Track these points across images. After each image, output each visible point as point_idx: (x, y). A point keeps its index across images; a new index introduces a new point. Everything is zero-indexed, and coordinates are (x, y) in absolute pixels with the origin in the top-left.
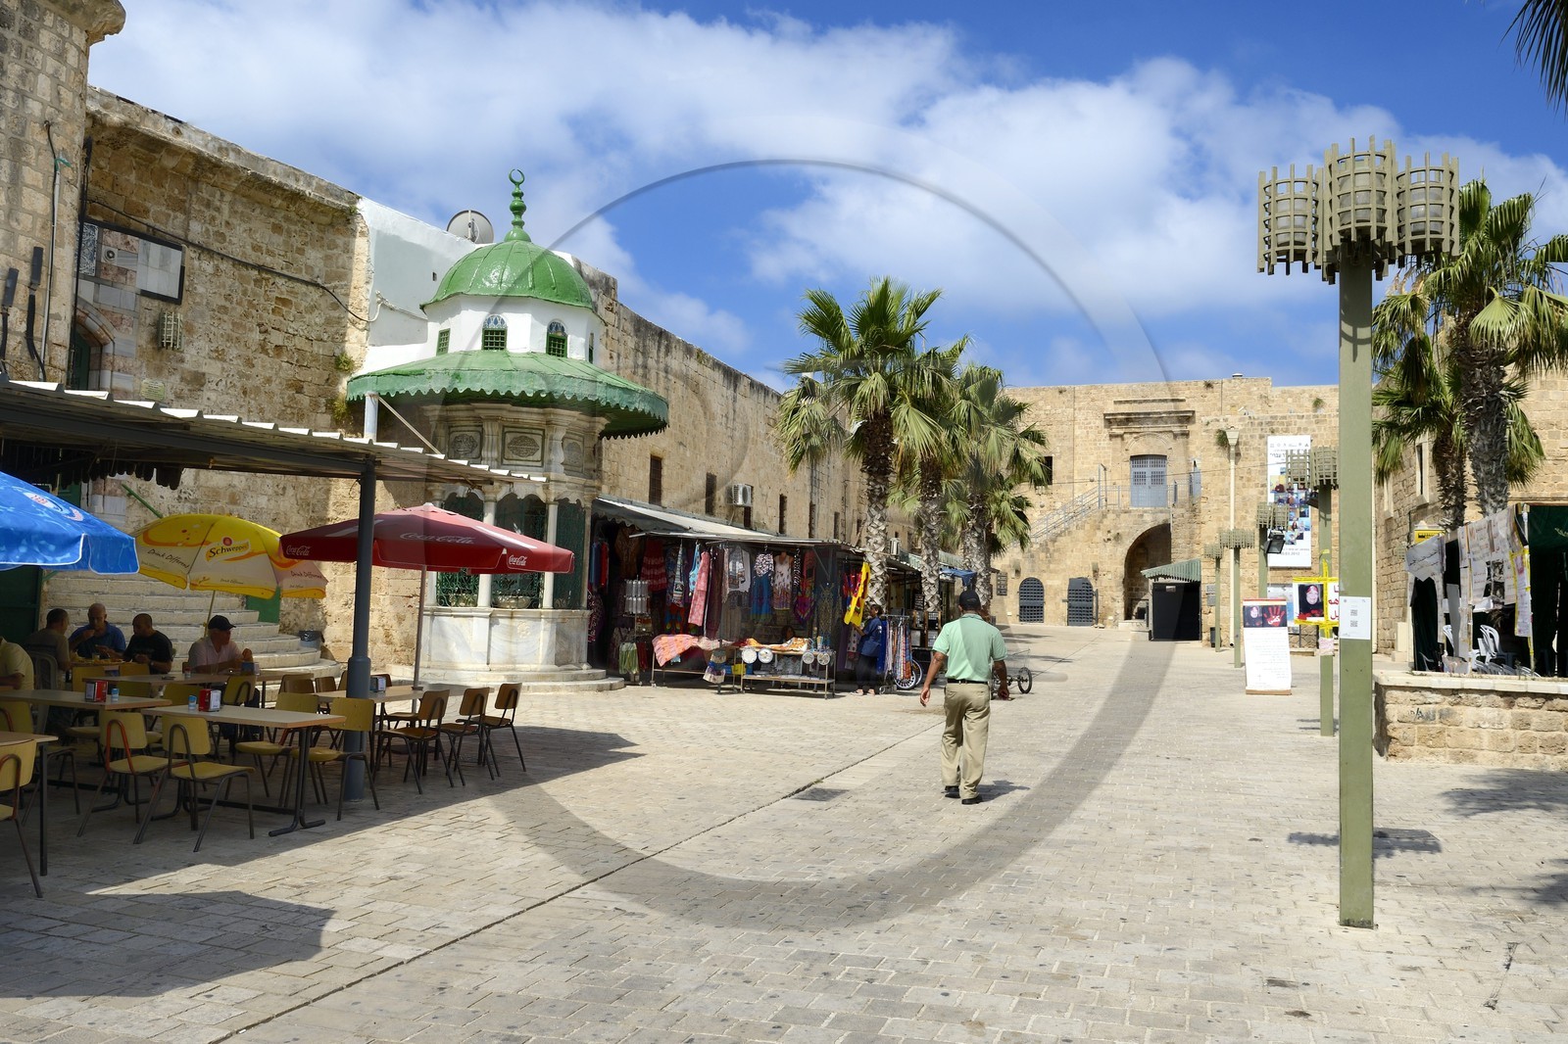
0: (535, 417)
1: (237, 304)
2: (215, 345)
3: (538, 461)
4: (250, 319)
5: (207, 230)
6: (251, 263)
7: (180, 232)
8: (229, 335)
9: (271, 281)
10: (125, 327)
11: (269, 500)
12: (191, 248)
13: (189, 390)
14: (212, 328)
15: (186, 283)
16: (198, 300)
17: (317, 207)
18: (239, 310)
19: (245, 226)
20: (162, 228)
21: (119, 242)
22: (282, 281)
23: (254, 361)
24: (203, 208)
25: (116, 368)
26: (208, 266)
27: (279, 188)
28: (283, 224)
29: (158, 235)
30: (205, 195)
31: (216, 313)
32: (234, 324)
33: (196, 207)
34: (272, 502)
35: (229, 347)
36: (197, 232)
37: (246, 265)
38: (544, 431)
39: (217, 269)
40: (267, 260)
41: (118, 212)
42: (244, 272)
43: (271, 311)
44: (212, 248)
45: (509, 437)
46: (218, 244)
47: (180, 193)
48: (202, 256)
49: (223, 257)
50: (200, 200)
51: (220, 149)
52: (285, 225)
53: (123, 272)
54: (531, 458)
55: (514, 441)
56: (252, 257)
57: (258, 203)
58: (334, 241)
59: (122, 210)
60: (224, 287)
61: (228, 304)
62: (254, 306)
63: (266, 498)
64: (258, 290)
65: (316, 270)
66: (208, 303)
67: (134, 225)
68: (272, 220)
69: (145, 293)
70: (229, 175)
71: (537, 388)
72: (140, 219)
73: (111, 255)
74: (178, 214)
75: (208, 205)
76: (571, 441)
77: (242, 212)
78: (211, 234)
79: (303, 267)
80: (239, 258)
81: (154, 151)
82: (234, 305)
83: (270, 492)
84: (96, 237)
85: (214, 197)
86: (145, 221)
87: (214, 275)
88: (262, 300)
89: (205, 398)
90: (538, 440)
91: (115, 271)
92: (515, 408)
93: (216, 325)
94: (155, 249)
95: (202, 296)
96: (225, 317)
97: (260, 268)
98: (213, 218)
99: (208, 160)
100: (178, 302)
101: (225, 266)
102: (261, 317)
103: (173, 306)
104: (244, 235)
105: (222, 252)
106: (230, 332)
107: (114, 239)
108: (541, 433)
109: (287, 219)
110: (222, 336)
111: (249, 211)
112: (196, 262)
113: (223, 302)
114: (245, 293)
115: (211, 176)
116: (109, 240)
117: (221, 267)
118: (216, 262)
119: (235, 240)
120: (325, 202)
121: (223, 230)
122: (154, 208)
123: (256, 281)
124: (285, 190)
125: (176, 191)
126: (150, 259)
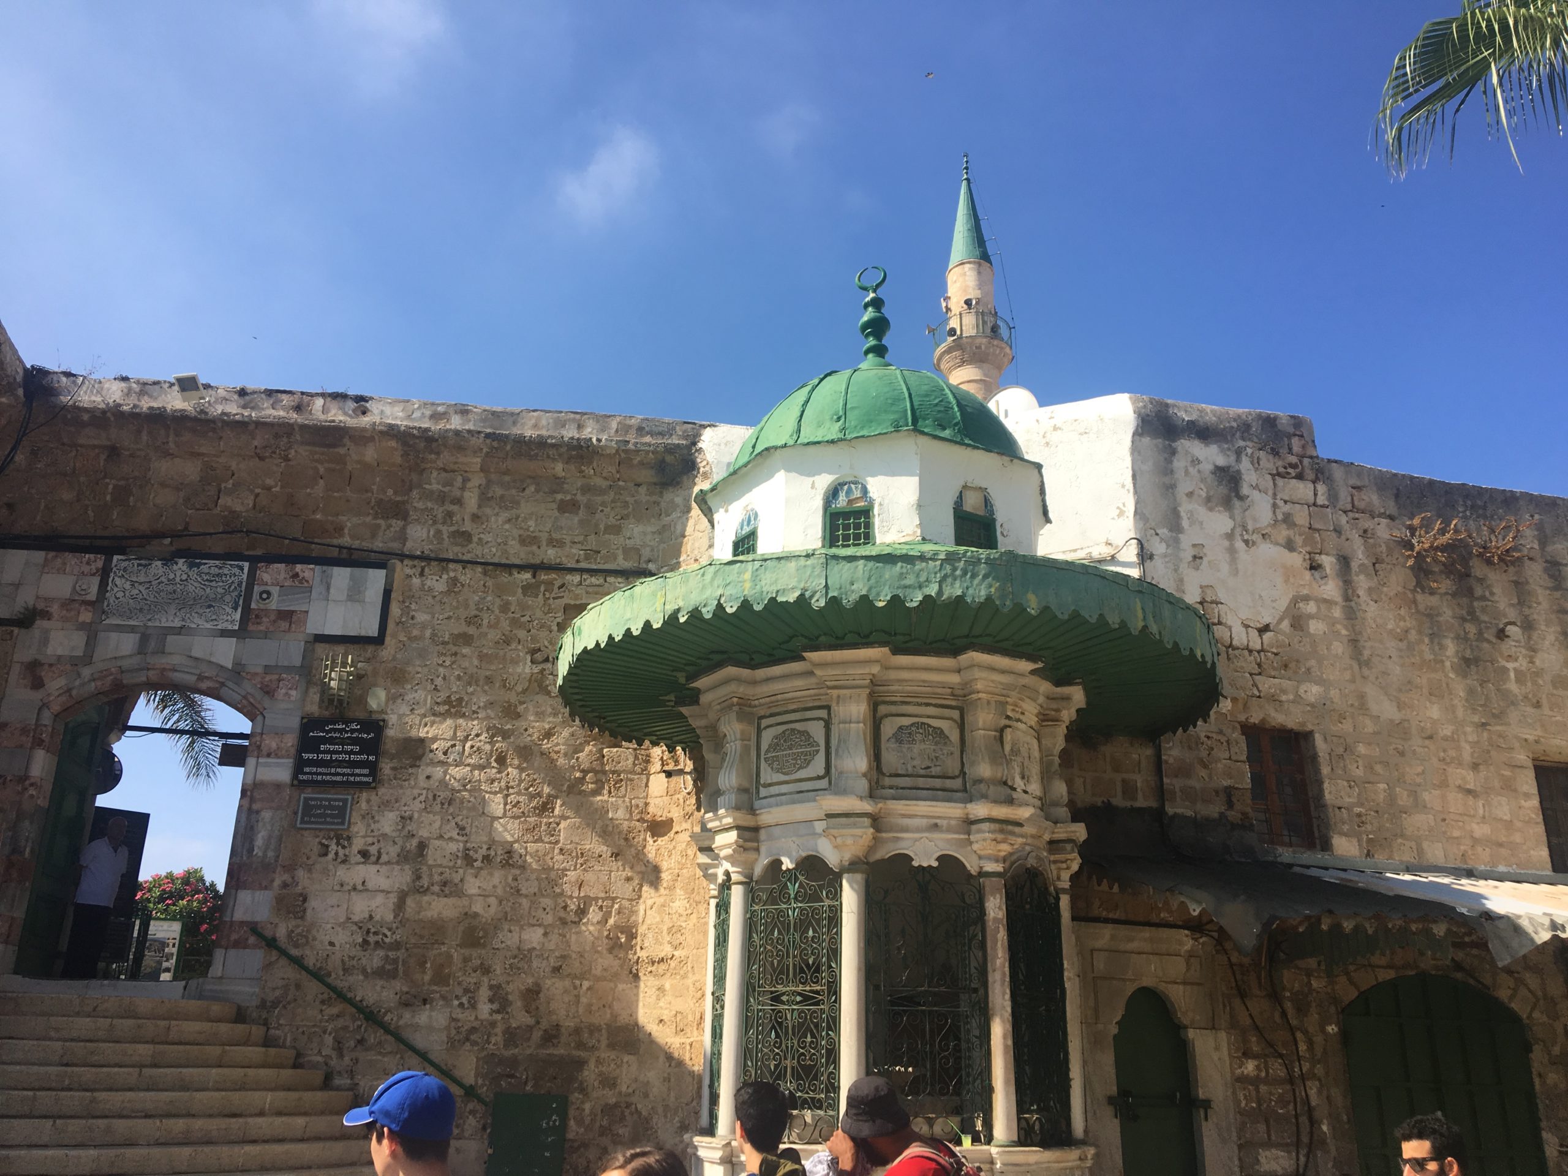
1: (490, 626)
2: (443, 696)
3: (819, 778)
4: (513, 646)
5: (439, 532)
6: (517, 562)
7: (395, 546)
8: (472, 676)
9: (557, 584)
10: (283, 691)
12: (406, 562)
13: (393, 769)
14: (441, 670)
15: (395, 610)
16: (415, 632)
18: (494, 635)
19: (505, 515)
20: (366, 545)
21: (283, 575)
22: (576, 578)
23: (521, 709)
24: (429, 505)
25: (265, 752)
26: (437, 583)
28: (579, 497)
29: (356, 555)
30: (435, 487)
31: (451, 646)
32: (482, 657)
33: (420, 505)
35: (472, 694)
36: (419, 536)
37: (509, 567)
38: (828, 708)
39: (454, 581)
40: (551, 554)
41: (294, 539)
42: (505, 578)
43: (555, 628)
44: (445, 556)
45: (767, 736)
46: (457, 549)
47: (395, 493)
48: (426, 570)
49: (466, 563)
50: (428, 495)
52: (582, 499)
53: (286, 616)
54: (803, 774)
55: (774, 747)
56: (517, 553)
57: (530, 477)
58: (672, 501)
59: (298, 535)
60: (467, 606)
61: (471, 630)
62: (521, 626)
63: (540, 931)
64: (530, 601)
65: (646, 553)
66: (434, 635)
67: (316, 551)
68: (559, 497)
69: (321, 638)
72: (328, 541)
73: (264, 596)
74: (393, 522)
75: (442, 498)
76: (906, 721)
77: (502, 497)
78: (445, 536)
79: (620, 552)
80: (496, 560)
82: (484, 629)
83: (549, 919)
84: (245, 576)
85: (452, 485)
86: (335, 542)
87: (449, 592)
88: (539, 614)
89: (422, 778)
90: (817, 730)
91: (273, 617)
93: (448, 663)
94: (341, 576)
95: (424, 626)
96: (465, 650)
97: (535, 568)
98: (450, 515)
100: (379, 640)
101: (467, 576)
102: (534, 639)
103: (370, 649)
104: (507, 526)
105: (465, 558)
106: (475, 670)
107: (273, 575)
108: (823, 713)
109: (586, 489)
110: (459, 678)
111: (514, 492)
112: (416, 581)
113: (462, 628)
114: (505, 608)
115: (433, 456)
116: (266, 577)
117: (462, 578)
118: (452, 574)
119: (486, 537)
121: (468, 526)
122: (349, 522)
123: (527, 589)
125: (390, 492)
126: (332, 591)
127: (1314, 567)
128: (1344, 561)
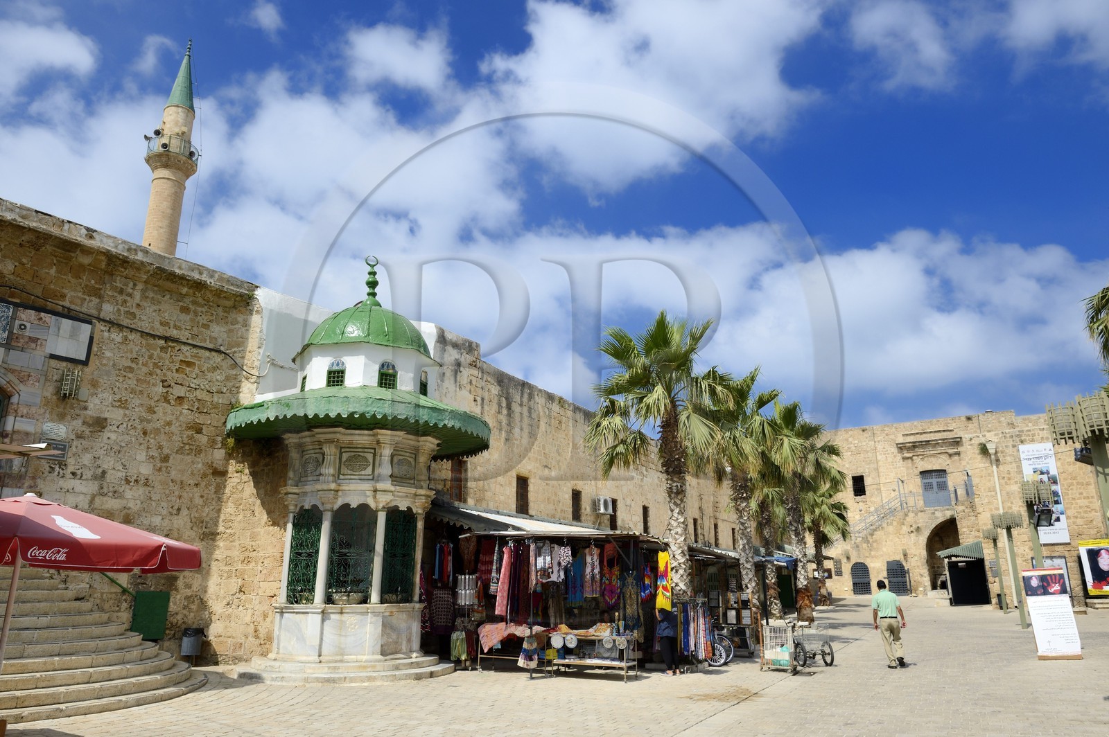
0: (366, 438)
1: (143, 365)
2: (118, 397)
3: (369, 475)
4: (154, 377)
5: (119, 310)
6: (159, 334)
7: (94, 312)
8: (132, 389)
9: (177, 348)
10: (31, 382)
11: (163, 519)
12: (101, 323)
13: (90, 432)
14: (117, 383)
15: (95, 348)
16: (105, 362)
17: (219, 293)
18: (145, 370)
19: (155, 307)
20: (77, 308)
21: (33, 318)
22: (188, 348)
23: (156, 409)
24: (115, 294)
25: (20, 414)
26: (117, 336)
27: (182, 279)
28: (191, 306)
29: (72, 314)
30: (119, 285)
31: (122, 372)
32: (138, 380)
33: (110, 293)
34: (166, 521)
35: (132, 398)
36: (108, 310)
37: (154, 336)
38: (375, 449)
39: (126, 338)
40: (174, 333)
41: (37, 296)
42: (151, 341)
43: (174, 371)
44: (122, 323)
45: (345, 456)
46: (128, 321)
47: (96, 283)
48: (112, 329)
49: (132, 330)
50: (114, 289)
51: (129, 250)
52: (192, 307)
53: (34, 340)
54: (363, 473)
55: (349, 460)
56: (160, 331)
57: (169, 291)
58: (236, 319)
59: (40, 295)
60: (132, 352)
61: (133, 365)
62: (158, 367)
63: (160, 517)
64: (163, 355)
65: (220, 341)
66: (114, 365)
67: (50, 306)
68: (181, 304)
69: (53, 357)
70: (138, 269)
71: (351, 410)
72: (57, 302)
73: (23, 327)
74: (93, 298)
75: (121, 292)
76: (401, 458)
77: (153, 297)
78: (122, 313)
79: (208, 338)
80: (147, 331)
81: (69, 251)
82: (140, 366)
83: (165, 512)
84: (11, 314)
85: (127, 286)
86: (61, 303)
87: (122, 343)
88: (167, 362)
89: (105, 438)
90: (370, 457)
91: (27, 340)
92: (349, 431)
93: (121, 381)
94: (66, 324)
95: (109, 359)
96: (130, 375)
97: (167, 339)
98: (125, 302)
99: (116, 257)
100: (85, 363)
101: (132, 336)
102: (165, 375)
103: (80, 367)
104: (154, 314)
105: (132, 326)
106: (134, 386)
107: (27, 316)
108: (373, 451)
109: (194, 303)
110: (126, 389)
111: (159, 296)
112: (106, 334)
113: (129, 364)
114: (151, 357)
115: (123, 270)
116: (23, 316)
117: (130, 337)
118: (125, 334)
119: (144, 318)
120: (225, 289)
121: (134, 310)
122: (70, 294)
123: (162, 348)
124: (188, 280)
125: (93, 282)
126: (61, 331)
127: (475, 401)
128: (483, 399)
